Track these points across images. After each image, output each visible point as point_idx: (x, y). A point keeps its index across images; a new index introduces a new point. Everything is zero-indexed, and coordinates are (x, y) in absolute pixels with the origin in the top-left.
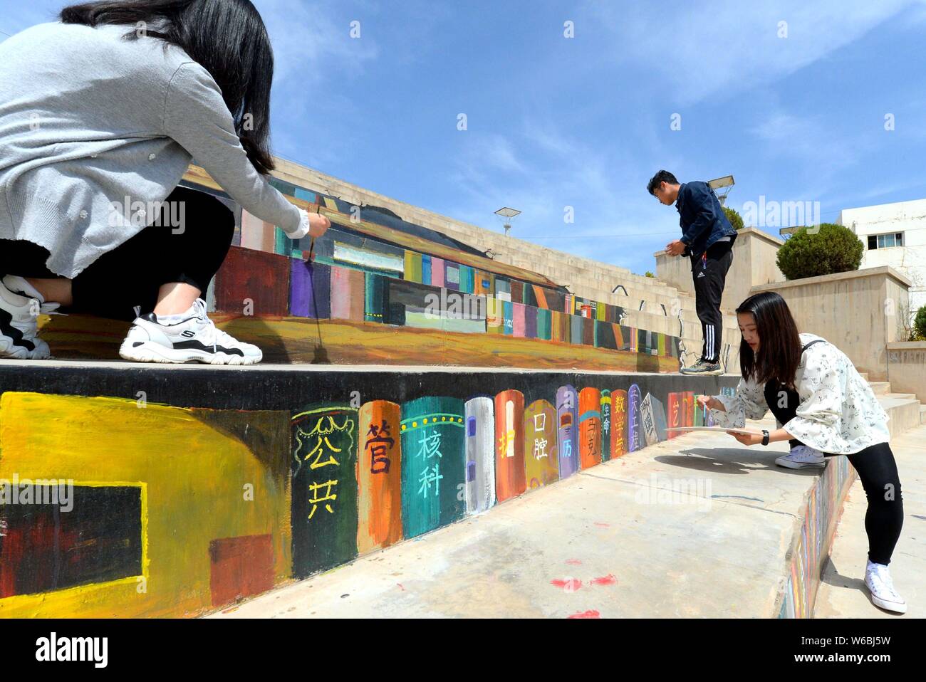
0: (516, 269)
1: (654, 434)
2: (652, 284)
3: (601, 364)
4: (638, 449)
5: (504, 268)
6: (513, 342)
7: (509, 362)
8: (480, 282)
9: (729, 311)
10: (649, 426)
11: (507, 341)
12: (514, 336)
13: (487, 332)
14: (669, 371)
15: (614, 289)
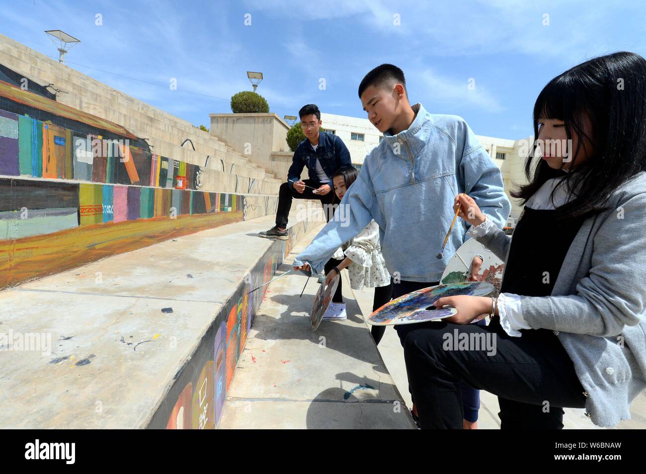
0: (91, 117)
5: (77, 115)
6: (113, 228)
8: (52, 138)
11: (106, 230)
12: (115, 222)
13: (81, 225)
14: (237, 221)
15: (183, 142)
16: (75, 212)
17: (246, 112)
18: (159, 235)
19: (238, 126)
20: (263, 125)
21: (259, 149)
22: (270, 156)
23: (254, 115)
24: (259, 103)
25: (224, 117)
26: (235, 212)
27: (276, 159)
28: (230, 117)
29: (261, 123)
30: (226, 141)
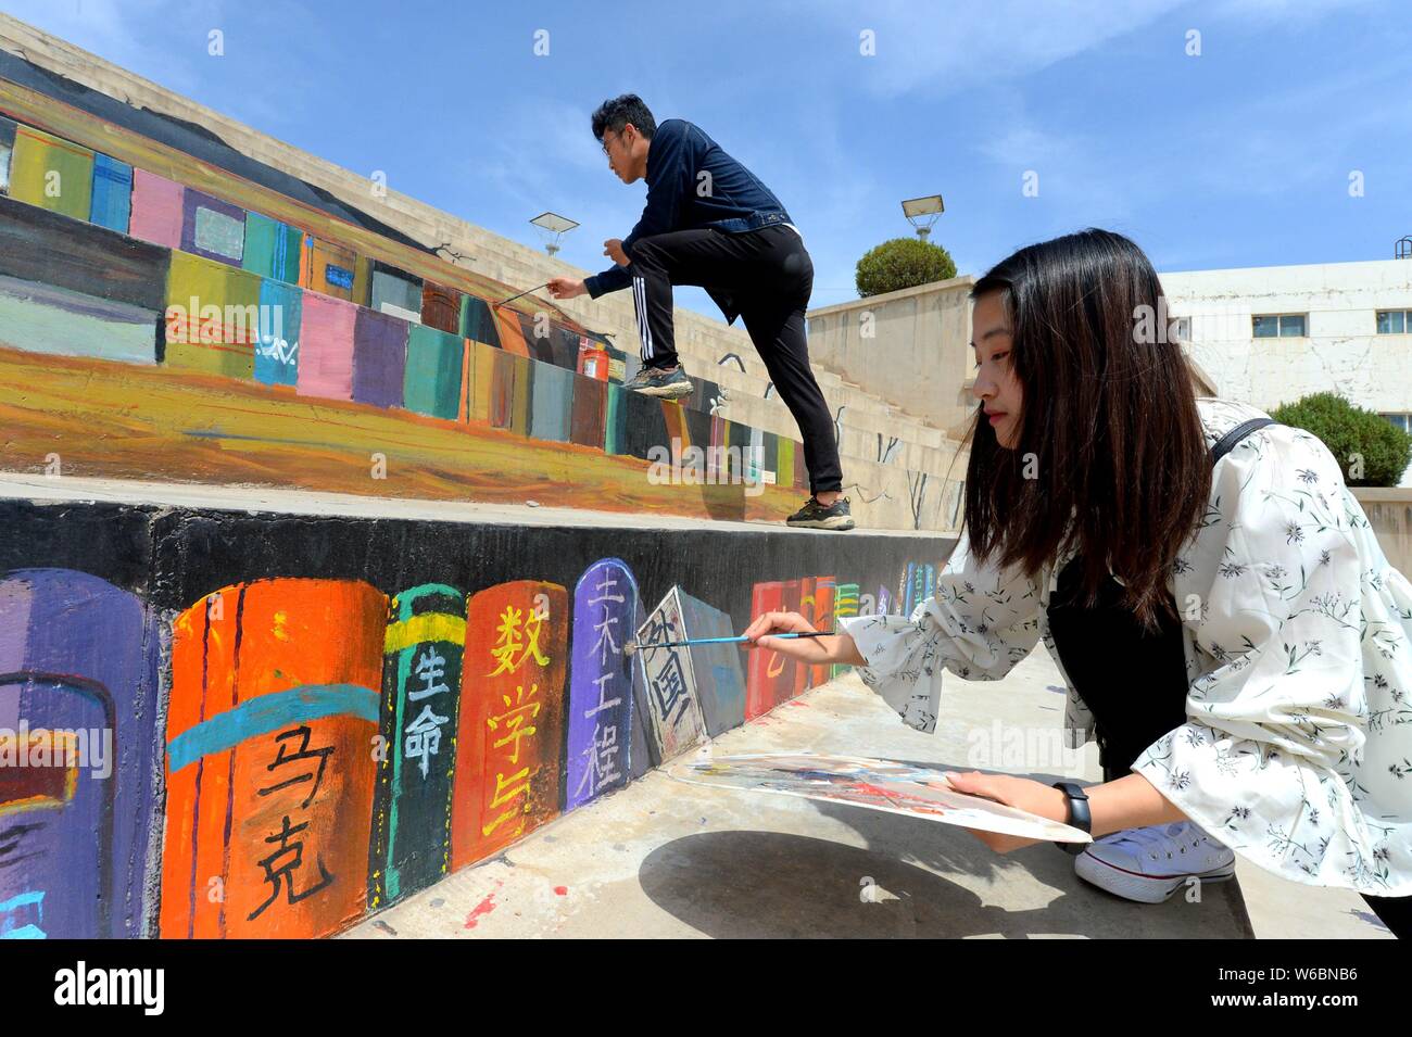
0: (488, 284)
1: (692, 718)
3: (623, 496)
4: (612, 788)
5: (455, 276)
6: (289, 408)
7: (272, 471)
8: (320, 270)
9: (928, 420)
10: (674, 695)
11: (265, 405)
12: (300, 392)
13: (165, 364)
15: (719, 360)
16: (148, 322)
17: (894, 291)
18: (483, 479)
20: (936, 313)
21: (927, 378)
22: (960, 396)
23: (913, 293)
24: (927, 262)
25: (837, 313)
26: (789, 490)
28: (852, 309)
29: (933, 309)
30: (844, 371)
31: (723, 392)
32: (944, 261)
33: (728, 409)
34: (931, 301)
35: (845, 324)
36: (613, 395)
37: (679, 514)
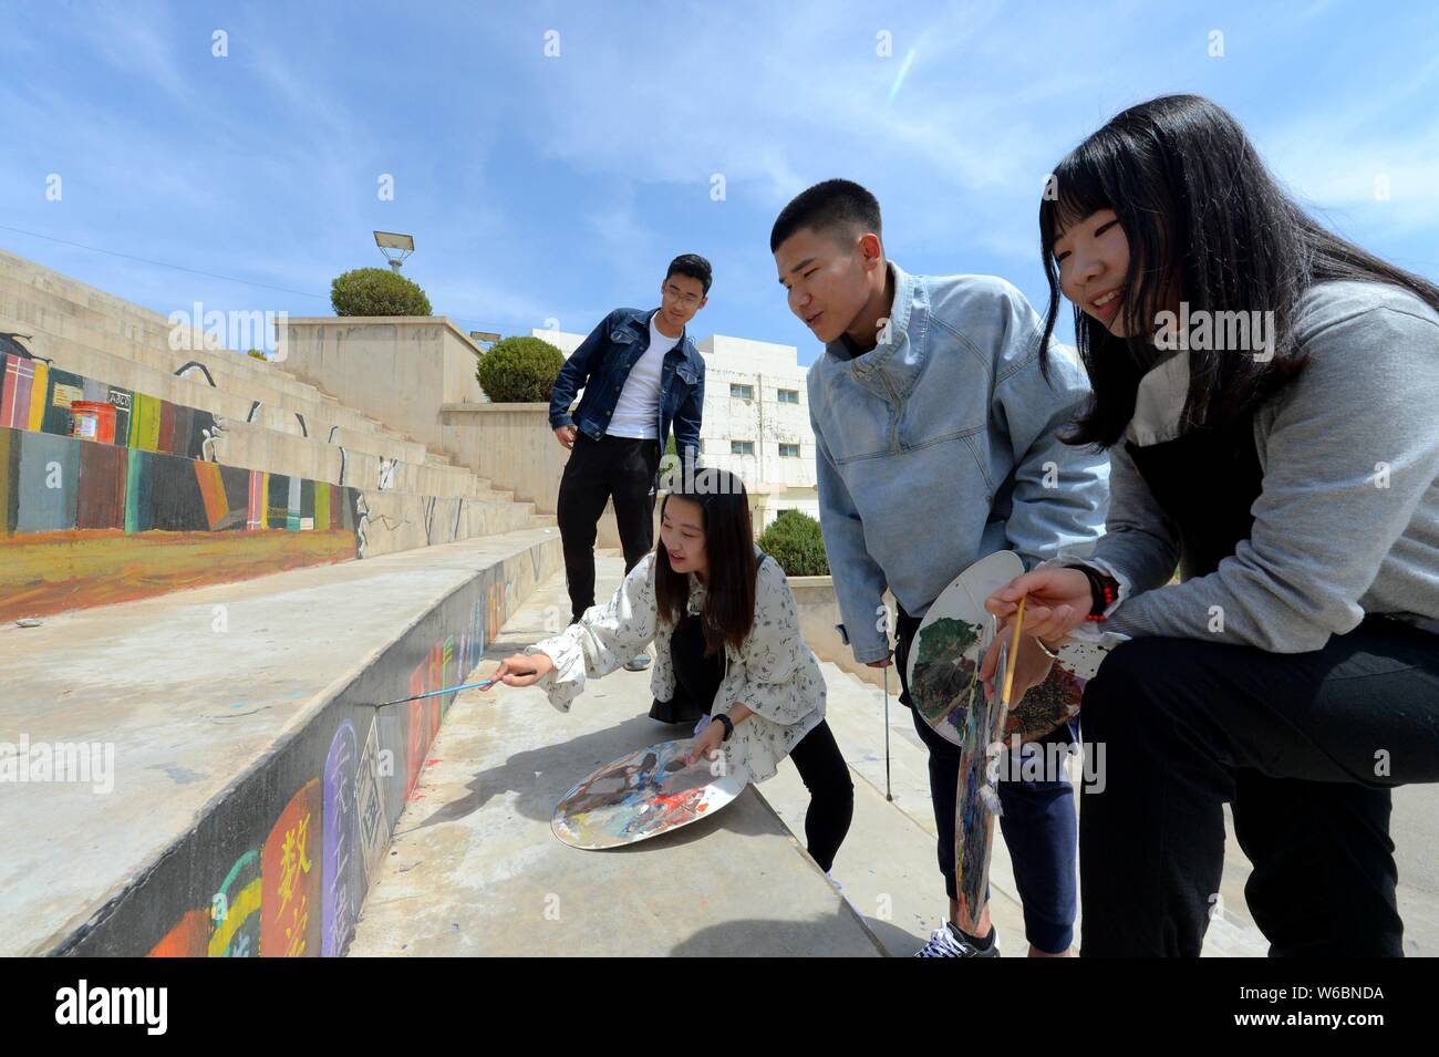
2: (267, 371)
3: (148, 579)
9: (409, 435)
14: (336, 560)
15: (178, 368)
17: (373, 315)
19: (353, 346)
20: (416, 342)
21: (407, 399)
22: (438, 416)
23: (392, 322)
24: (405, 295)
25: (311, 325)
26: (327, 532)
27: (453, 420)
28: (328, 325)
29: (413, 339)
30: (320, 383)
31: (219, 422)
32: (421, 298)
33: (225, 440)
34: (410, 331)
35: (321, 336)
36: (135, 460)
37: (216, 583)
